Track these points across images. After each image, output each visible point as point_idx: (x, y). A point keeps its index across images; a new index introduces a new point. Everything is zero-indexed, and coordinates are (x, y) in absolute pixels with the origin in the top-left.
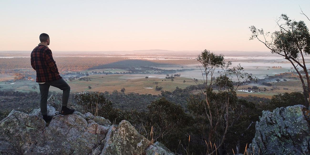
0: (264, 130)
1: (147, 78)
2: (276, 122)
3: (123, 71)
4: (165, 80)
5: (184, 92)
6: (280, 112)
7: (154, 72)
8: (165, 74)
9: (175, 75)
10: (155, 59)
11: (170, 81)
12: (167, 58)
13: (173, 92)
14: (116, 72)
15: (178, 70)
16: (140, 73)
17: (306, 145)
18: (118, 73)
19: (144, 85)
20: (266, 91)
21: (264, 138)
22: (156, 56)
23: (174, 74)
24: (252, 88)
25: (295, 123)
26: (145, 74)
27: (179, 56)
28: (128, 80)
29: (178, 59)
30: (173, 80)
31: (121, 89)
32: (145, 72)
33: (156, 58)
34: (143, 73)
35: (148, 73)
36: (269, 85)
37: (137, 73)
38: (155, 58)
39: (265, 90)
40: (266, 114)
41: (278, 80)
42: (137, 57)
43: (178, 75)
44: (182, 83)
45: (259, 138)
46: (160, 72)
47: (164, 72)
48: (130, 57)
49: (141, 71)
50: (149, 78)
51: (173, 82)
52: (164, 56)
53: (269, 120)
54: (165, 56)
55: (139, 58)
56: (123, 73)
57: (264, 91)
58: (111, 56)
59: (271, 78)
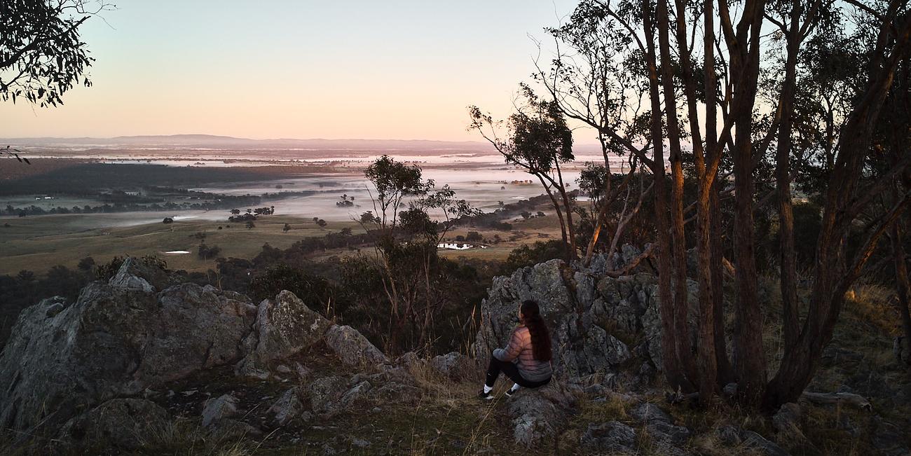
0: (497, 314)
1: (168, 221)
2: (517, 295)
3: (81, 203)
4: (228, 227)
5: (287, 258)
6: (524, 277)
7: (192, 203)
8: (226, 208)
9: (259, 211)
10: (192, 164)
11: (242, 229)
12: (231, 161)
13: (253, 261)
14: (56, 208)
15: (266, 196)
16: (145, 209)
17: (565, 330)
18: (65, 211)
19: (160, 244)
20: (500, 244)
21: (497, 329)
22: (194, 155)
23: (253, 208)
24: (465, 236)
25: (548, 292)
26: (160, 209)
27: (268, 154)
28: (102, 232)
29: (265, 165)
30: (252, 226)
31: (77, 262)
32: (161, 204)
33: (196, 160)
34: (156, 208)
35: (171, 207)
36: (507, 227)
37: (135, 209)
38: (193, 160)
39: (498, 240)
40: (500, 282)
41: (525, 215)
42: (130, 158)
43: (268, 209)
44: (280, 232)
45: (489, 329)
46: (211, 201)
47: (225, 202)
48: (105, 157)
49: (146, 201)
50: (176, 222)
51: (253, 231)
52: (220, 155)
53: (505, 293)
54: (223, 153)
55: (138, 160)
56: (82, 208)
57: (496, 243)
58: (35, 153)
59: (511, 208)
